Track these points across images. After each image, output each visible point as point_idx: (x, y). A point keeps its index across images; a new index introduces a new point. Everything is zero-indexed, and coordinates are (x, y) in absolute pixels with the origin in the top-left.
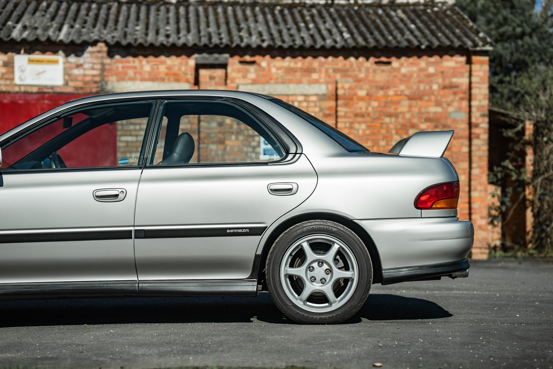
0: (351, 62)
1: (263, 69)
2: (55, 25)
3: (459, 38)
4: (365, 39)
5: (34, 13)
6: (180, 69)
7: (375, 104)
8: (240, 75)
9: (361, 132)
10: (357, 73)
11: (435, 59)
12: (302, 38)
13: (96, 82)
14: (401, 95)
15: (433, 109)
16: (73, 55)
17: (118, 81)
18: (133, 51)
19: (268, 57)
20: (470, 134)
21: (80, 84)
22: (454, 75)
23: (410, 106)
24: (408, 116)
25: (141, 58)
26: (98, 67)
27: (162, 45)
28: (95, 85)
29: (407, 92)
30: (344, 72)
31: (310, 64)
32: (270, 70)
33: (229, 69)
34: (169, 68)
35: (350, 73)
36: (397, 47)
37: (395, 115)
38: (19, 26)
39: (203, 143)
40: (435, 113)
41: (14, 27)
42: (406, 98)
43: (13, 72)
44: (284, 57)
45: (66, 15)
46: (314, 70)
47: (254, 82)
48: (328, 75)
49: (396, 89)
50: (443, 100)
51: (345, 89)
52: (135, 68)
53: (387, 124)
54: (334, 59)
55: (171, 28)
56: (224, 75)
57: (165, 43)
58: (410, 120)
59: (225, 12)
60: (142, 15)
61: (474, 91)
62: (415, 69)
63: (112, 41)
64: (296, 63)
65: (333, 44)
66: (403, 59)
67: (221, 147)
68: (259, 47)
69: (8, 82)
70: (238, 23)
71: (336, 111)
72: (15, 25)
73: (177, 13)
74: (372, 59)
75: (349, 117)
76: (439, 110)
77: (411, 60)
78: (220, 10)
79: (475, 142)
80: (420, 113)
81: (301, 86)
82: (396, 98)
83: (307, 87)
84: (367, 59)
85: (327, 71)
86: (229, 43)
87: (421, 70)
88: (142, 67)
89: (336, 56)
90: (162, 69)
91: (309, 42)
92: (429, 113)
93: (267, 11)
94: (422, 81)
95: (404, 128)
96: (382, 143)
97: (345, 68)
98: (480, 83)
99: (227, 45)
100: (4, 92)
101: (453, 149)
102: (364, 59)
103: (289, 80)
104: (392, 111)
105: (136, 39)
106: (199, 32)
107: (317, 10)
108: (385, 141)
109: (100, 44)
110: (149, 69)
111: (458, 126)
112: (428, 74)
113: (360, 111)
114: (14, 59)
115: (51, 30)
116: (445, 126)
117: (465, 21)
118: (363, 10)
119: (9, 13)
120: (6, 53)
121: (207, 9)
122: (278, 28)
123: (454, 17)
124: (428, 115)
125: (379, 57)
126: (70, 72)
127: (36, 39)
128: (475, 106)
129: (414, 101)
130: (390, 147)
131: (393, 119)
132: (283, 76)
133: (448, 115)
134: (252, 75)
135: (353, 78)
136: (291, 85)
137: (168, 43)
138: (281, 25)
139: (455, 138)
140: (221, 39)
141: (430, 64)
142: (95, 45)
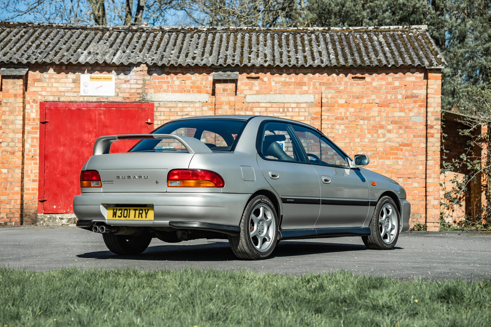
0: (333, 78)
1: (265, 83)
2: (112, 51)
3: (420, 59)
5: (98, 42)
6: (201, 84)
7: (352, 110)
8: (247, 87)
9: (340, 132)
10: (338, 86)
11: (400, 75)
13: (138, 94)
14: (372, 103)
15: (398, 114)
16: (122, 74)
17: (155, 93)
18: (167, 70)
19: (269, 74)
20: (427, 133)
21: (127, 95)
22: (415, 88)
23: (380, 112)
24: (378, 119)
25: (172, 75)
26: (141, 82)
27: (188, 65)
28: (139, 96)
29: (377, 101)
30: (328, 85)
31: (302, 79)
32: (270, 84)
33: (239, 83)
34: (193, 83)
35: (332, 86)
36: (369, 66)
37: (368, 119)
38: (86, 52)
40: (399, 117)
41: (82, 53)
42: (376, 105)
43: (79, 87)
44: (281, 74)
45: (121, 43)
46: (304, 84)
47: (258, 93)
48: (315, 87)
49: (368, 98)
50: (405, 107)
51: (328, 98)
52: (169, 82)
53: (361, 125)
54: (320, 75)
55: (198, 52)
56: (234, 87)
58: (379, 122)
59: (243, 38)
60: (179, 42)
61: (430, 100)
62: (384, 83)
63: (152, 62)
65: (320, 63)
66: (374, 75)
68: (262, 66)
69: (75, 94)
70: (250, 47)
71: (321, 116)
72: (83, 51)
73: (206, 39)
74: (350, 75)
75: (331, 120)
77: (380, 76)
78: (239, 36)
79: (430, 139)
80: (387, 117)
81: (294, 95)
82: (368, 106)
83: (298, 96)
84: (346, 76)
85: (314, 85)
86: (239, 63)
87: (388, 84)
88: (173, 82)
89: (321, 73)
90: (188, 83)
91: (301, 62)
92: (395, 117)
93: (276, 37)
94: (389, 92)
95: (375, 128)
96: (357, 140)
97: (328, 82)
98: (434, 94)
99: (237, 65)
100: (72, 102)
101: (413, 145)
102: (344, 75)
103: (285, 91)
104: (365, 115)
105: (169, 61)
106: (219, 55)
107: (316, 35)
108: (359, 139)
109: (142, 65)
110: (179, 84)
111: (417, 127)
112: (394, 87)
113: (340, 115)
114: (80, 78)
115: (108, 55)
116: (406, 127)
117: (430, 44)
118: (352, 35)
119: (80, 43)
120: (74, 73)
121: (229, 35)
122: (280, 50)
123: (423, 41)
124: (394, 119)
125: (356, 74)
126: (120, 87)
127: (96, 62)
128: (431, 112)
129: (382, 108)
130: (363, 143)
131: (366, 121)
132: (280, 88)
133: (409, 119)
134: (256, 88)
135: (335, 90)
136: (286, 95)
137: (193, 63)
138: (284, 48)
139: (414, 136)
140: (234, 60)
141: (395, 79)
142: (139, 66)
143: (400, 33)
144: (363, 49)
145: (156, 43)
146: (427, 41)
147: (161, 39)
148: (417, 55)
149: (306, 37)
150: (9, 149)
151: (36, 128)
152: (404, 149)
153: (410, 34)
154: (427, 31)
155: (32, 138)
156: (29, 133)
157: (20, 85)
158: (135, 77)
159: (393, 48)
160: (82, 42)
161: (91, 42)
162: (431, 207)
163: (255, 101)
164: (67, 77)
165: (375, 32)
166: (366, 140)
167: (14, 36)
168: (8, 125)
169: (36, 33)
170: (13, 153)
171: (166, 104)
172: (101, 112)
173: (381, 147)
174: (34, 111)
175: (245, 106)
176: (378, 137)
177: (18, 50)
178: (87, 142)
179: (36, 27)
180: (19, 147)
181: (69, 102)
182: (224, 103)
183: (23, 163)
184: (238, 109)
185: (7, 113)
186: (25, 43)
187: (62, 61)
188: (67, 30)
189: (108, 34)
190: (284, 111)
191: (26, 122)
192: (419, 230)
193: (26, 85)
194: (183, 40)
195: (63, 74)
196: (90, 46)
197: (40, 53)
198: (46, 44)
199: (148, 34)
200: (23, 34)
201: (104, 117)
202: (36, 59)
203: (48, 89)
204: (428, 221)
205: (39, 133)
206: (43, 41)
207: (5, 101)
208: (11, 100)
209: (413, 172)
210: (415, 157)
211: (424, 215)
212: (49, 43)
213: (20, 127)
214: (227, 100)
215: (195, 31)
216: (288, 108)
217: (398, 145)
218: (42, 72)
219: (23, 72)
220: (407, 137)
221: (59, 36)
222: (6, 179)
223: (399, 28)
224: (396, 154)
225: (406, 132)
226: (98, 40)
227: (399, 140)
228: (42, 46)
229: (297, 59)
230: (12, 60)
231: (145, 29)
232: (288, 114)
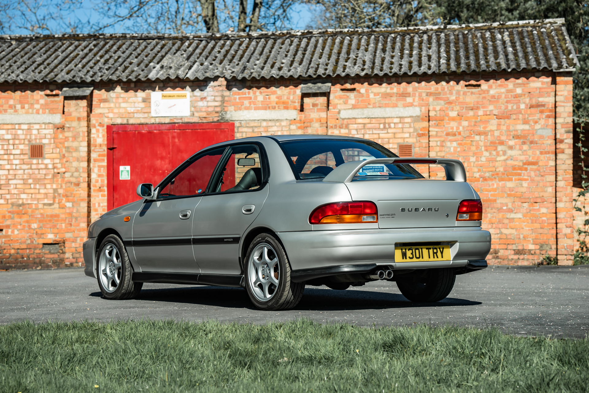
0: (442, 86)
1: (362, 95)
2: (187, 64)
3: (548, 60)
4: (458, 64)
5: (175, 53)
6: (288, 98)
7: (465, 123)
8: (341, 101)
9: (452, 150)
10: (448, 96)
11: (522, 80)
13: (217, 112)
14: (490, 115)
15: (521, 127)
16: (198, 90)
17: (235, 110)
18: (248, 84)
19: (366, 84)
20: (556, 149)
21: (204, 114)
22: (541, 95)
23: (499, 125)
24: (497, 133)
25: (254, 89)
26: (219, 99)
27: (272, 77)
28: (217, 115)
29: (496, 112)
30: (437, 96)
31: (405, 89)
32: (368, 96)
33: (332, 97)
34: (279, 97)
35: (441, 96)
37: (485, 134)
38: (158, 66)
40: (523, 130)
41: (154, 68)
42: (495, 117)
43: (150, 107)
44: (381, 84)
45: (201, 54)
46: (409, 95)
47: (354, 107)
48: (421, 99)
49: (485, 109)
50: (530, 118)
51: (436, 111)
52: (251, 98)
53: (477, 141)
54: (427, 84)
55: (287, 61)
56: (326, 102)
57: (275, 75)
58: (499, 137)
59: (342, 43)
61: (559, 110)
62: (503, 90)
63: (231, 76)
65: (426, 70)
66: (492, 81)
69: (146, 115)
70: (348, 53)
71: (429, 131)
72: (156, 65)
73: (298, 46)
74: (462, 83)
75: (441, 137)
77: (499, 82)
78: (338, 41)
79: (560, 156)
80: (508, 130)
81: (397, 109)
82: (485, 118)
83: (402, 110)
84: (458, 84)
85: (420, 95)
86: (331, 73)
87: (509, 91)
88: (256, 97)
89: (428, 81)
90: (273, 98)
91: (404, 69)
92: (517, 131)
93: (380, 39)
94: (510, 101)
95: (494, 145)
96: (473, 159)
97: (437, 92)
98: (564, 102)
99: (329, 75)
100: (142, 124)
101: (540, 164)
102: (455, 83)
103: (385, 104)
104: (482, 129)
105: (252, 73)
106: (310, 64)
107: (428, 36)
108: (475, 157)
109: (220, 79)
110: (262, 99)
111: (544, 142)
112: (516, 95)
113: (451, 130)
114: (150, 96)
115: (182, 69)
116: (531, 142)
117: (564, 42)
118: (472, 34)
119: (154, 55)
120: (144, 90)
121: (327, 40)
122: (383, 55)
123: (556, 38)
124: (516, 133)
125: (469, 81)
126: (196, 105)
127: (168, 78)
128: (560, 123)
129: (502, 120)
130: (480, 163)
131: (483, 137)
132: (380, 101)
133: (535, 132)
134: (352, 101)
135: (445, 100)
136: (387, 109)
137: (278, 75)
138: (387, 53)
139: (541, 153)
140: (326, 69)
141: (517, 85)
142: (217, 80)
143: (530, 29)
144: (481, 50)
145: (240, 52)
146: (561, 37)
147: (247, 47)
148: (546, 55)
149: (416, 39)
150: (73, 180)
151: (103, 155)
152: (529, 168)
153: (542, 30)
154: (563, 25)
155: (99, 167)
156: (95, 160)
157: (84, 107)
158: (212, 93)
159: (518, 48)
160: (156, 55)
161: (166, 53)
162: (563, 237)
163: (351, 117)
164: (136, 96)
165: (500, 29)
166: (483, 159)
167: (82, 50)
168: (72, 152)
169: (107, 47)
170: (78, 185)
171: (248, 123)
172: (175, 134)
173: (502, 166)
174: (101, 135)
175: (339, 123)
176: (498, 155)
177: (84, 67)
178: (160, 170)
179: (108, 39)
180: (84, 178)
181: (139, 124)
182: (314, 120)
183: (89, 196)
184: (332, 127)
185: (71, 139)
186: (93, 58)
187: (130, 77)
188: (141, 41)
189: (187, 44)
190: (385, 127)
191: (92, 148)
192: (548, 264)
193: (90, 106)
194: (272, 48)
195: (131, 93)
196: (165, 59)
197: (107, 70)
198: (116, 58)
199: (233, 41)
200: (93, 47)
201: (179, 140)
202: (101, 76)
203: (116, 111)
204: (559, 253)
205: (106, 161)
206: (113, 55)
207: (67, 125)
208: (75, 124)
209: (541, 196)
210: (542, 178)
211: (554, 247)
212: (119, 57)
213: (85, 154)
214: (317, 117)
215: (288, 36)
216: (389, 124)
217: (521, 164)
218: (108, 91)
219: (87, 91)
220: (531, 154)
221: (132, 48)
222: (70, 214)
223: (529, 23)
224: (520, 174)
225: (531, 148)
226: (175, 51)
227: (523, 158)
228: (111, 61)
229: (401, 65)
230: (74, 79)
231: (230, 36)
232: (390, 131)
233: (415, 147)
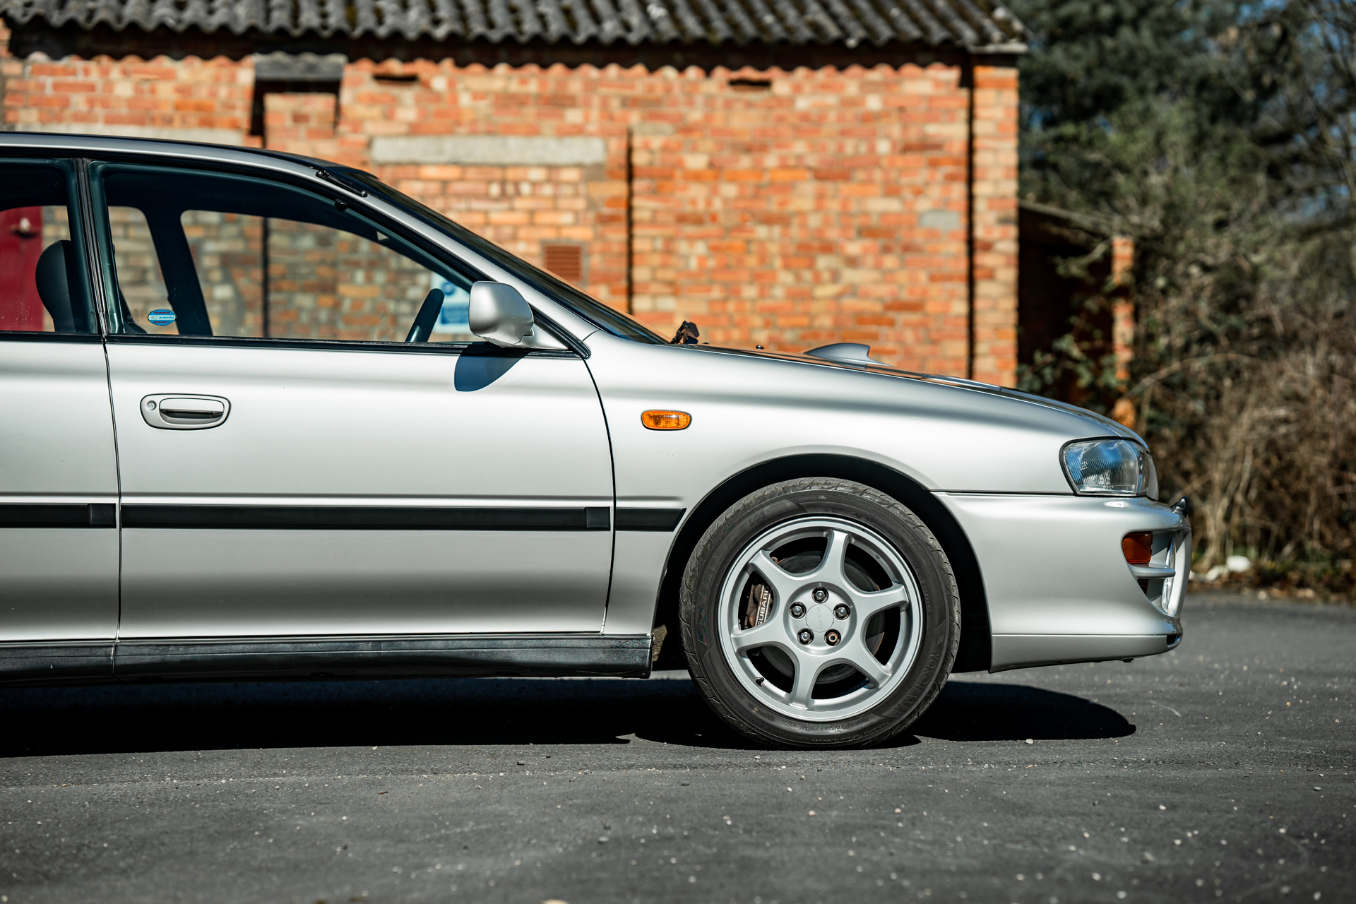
0: (666, 80)
1: (437, 97)
3: (943, 21)
4: (705, 22)
6: (213, 94)
7: (729, 190)
8: (376, 111)
9: (693, 264)
10: (683, 109)
11: (881, 73)
12: (541, 18)
14: (795, 167)
15: (879, 205)
17: (44, 122)
18: (84, 43)
19: (447, 64)
20: (971, 267)
22: (932, 117)
23: (820, 197)
24: (814, 221)
25: (105, 60)
27: (162, 26)
29: (812, 161)
30: (651, 107)
31: (561, 84)
32: (454, 100)
33: (346, 95)
34: (184, 90)
35: (666, 109)
36: (783, 43)
37: (782, 220)
39: (279, 290)
40: (884, 215)
42: (809, 175)
44: (490, 65)
46: (571, 102)
47: (415, 130)
48: (607, 115)
49: (784, 152)
50: (904, 180)
51: (651, 151)
52: (91, 88)
53: (762, 243)
54: (622, 70)
56: (331, 110)
57: (171, 22)
58: (820, 231)
61: (981, 159)
62: (831, 99)
63: (24, 15)
64: (523, 82)
65: (620, 32)
66: (801, 73)
67: (327, 300)
68: (425, 38)
71: (630, 209)
74: (721, 73)
75: (664, 225)
76: (893, 205)
77: (820, 75)
79: (983, 288)
80: (845, 213)
81: (538, 142)
82: (783, 176)
83: (552, 144)
84: (708, 72)
85: (605, 103)
86: (345, 26)
87: (848, 103)
88: (109, 86)
89: (626, 64)
90: (166, 90)
91: (556, 27)
92: (869, 215)
94: (850, 130)
95: (806, 252)
96: (750, 292)
97: (651, 97)
98: (995, 138)
99: (339, 32)
101: (929, 308)
102: (701, 72)
103: (506, 125)
104: (774, 208)
105: (92, 10)
108: (756, 286)
110: (130, 93)
111: (941, 248)
112: (865, 114)
113: (690, 209)
116: (907, 248)
124: (865, 220)
125: (739, 69)
128: (984, 197)
129: (829, 184)
130: (769, 302)
131: (776, 229)
132: (490, 115)
133: (915, 220)
134: (407, 113)
135: (673, 122)
136: (511, 140)
137: (179, 22)
139: (933, 279)
140: (324, 15)
141: (869, 87)
148: (932, 9)
152: (899, 321)
163: (404, 157)
166: (779, 292)
173: (827, 313)
176: (817, 280)
190: (503, 196)
210: (934, 347)
216: (517, 184)
217: (878, 308)
220: (906, 280)
224: (876, 337)
225: (904, 264)
227: (884, 290)
229: (541, 15)
232: (519, 203)
233: (590, 254)
